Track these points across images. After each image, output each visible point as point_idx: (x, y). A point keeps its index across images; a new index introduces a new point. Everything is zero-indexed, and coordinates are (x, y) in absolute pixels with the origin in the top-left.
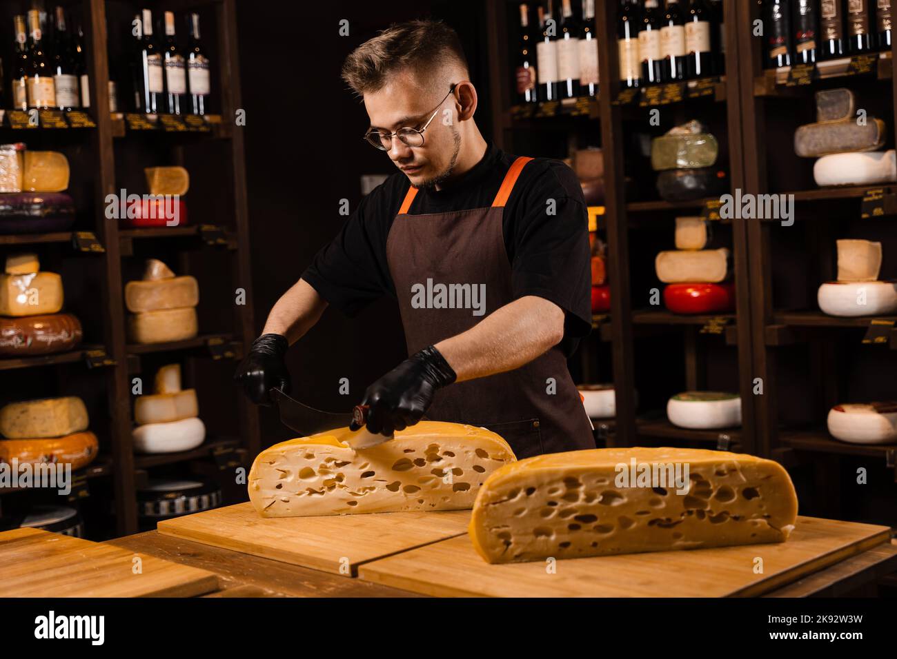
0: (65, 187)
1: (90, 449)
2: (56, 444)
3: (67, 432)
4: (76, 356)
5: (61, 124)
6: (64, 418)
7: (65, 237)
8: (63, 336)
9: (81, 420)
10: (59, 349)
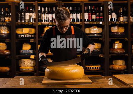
0: (124, 32)
1: (125, 68)
2: (120, 66)
3: (122, 65)
4: (124, 55)
5: (123, 23)
6: (122, 63)
7: (123, 38)
8: (122, 52)
9: (124, 63)
10: (121, 53)
